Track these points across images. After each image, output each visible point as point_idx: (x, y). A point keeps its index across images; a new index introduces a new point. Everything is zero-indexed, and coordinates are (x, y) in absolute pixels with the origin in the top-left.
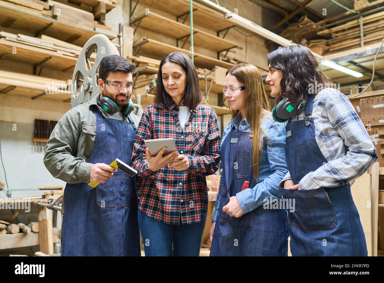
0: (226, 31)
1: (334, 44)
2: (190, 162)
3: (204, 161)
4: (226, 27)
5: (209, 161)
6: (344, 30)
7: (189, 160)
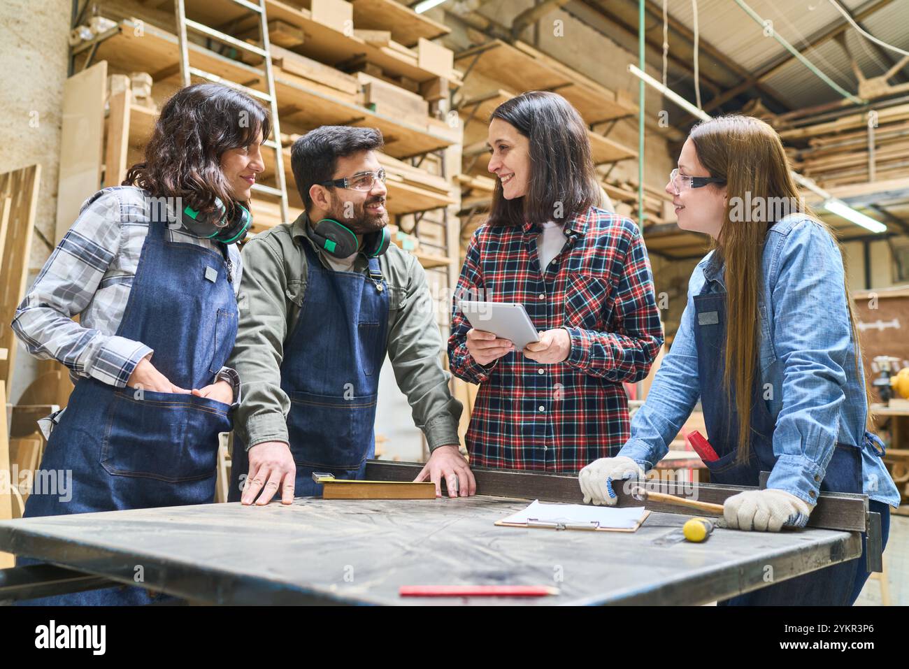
0: (609, 124)
1: (813, 158)
2: (572, 341)
3: (612, 345)
4: (612, 116)
5: (625, 347)
6: (832, 134)
7: (571, 336)
